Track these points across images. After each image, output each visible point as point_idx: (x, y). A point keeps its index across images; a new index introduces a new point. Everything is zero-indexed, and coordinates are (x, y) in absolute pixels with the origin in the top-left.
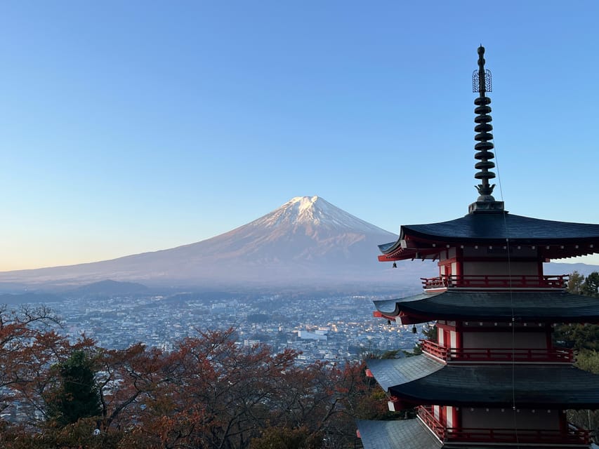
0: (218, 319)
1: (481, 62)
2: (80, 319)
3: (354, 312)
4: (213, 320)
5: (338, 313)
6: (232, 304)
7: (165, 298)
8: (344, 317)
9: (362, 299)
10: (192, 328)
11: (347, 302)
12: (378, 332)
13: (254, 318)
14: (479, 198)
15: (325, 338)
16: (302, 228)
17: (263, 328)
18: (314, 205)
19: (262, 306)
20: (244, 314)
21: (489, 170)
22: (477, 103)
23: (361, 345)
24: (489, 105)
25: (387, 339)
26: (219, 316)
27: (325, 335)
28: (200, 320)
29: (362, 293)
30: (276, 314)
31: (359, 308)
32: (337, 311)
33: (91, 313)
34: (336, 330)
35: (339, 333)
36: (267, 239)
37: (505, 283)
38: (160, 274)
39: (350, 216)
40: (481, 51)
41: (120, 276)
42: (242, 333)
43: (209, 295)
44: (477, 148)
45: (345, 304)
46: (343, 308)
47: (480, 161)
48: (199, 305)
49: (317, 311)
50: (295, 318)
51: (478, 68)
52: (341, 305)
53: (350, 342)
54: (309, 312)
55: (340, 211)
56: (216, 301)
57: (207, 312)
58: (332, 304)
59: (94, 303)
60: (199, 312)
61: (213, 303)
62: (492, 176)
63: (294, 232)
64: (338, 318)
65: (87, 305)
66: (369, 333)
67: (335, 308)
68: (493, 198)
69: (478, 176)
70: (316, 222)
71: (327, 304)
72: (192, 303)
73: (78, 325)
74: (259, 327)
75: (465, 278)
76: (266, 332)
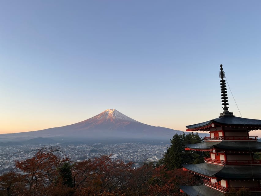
0: (79, 151)
1: (222, 69)
2: (29, 152)
3: (126, 148)
4: (78, 152)
5: (121, 149)
6: (84, 146)
7: (61, 144)
8: (123, 150)
9: (129, 144)
10: (70, 154)
11: (124, 145)
12: (134, 155)
13: (92, 151)
14: (224, 111)
15: (117, 157)
16: (109, 120)
17: (95, 154)
18: (114, 112)
19: (95, 147)
20: (88, 150)
21: (227, 102)
22: (221, 81)
23: (129, 160)
24: (225, 82)
25: (137, 158)
26: (80, 150)
27: (117, 156)
28: (73, 152)
29: (129, 142)
30: (100, 149)
31: (128, 147)
32: (121, 148)
33: (33, 149)
34: (121, 155)
35: (122, 156)
36: (97, 123)
37: (240, 139)
38: (59, 135)
39: (125, 116)
40: (221, 66)
41: (44, 136)
42: (88, 156)
43: (76, 143)
44: (222, 95)
45: (124, 146)
46: (122, 147)
47: (223, 100)
48: (73, 146)
49: (114, 148)
50: (106, 151)
51: (221, 71)
52: (122, 146)
53: (125, 159)
54: (111, 148)
55: (122, 114)
56: (79, 145)
57: (75, 149)
58: (119, 146)
59: (34, 146)
60: (72, 149)
61: (78, 145)
62: (228, 104)
63: (107, 121)
64: (121, 151)
65: (32, 147)
66: (132, 156)
67: (121, 147)
68: (228, 111)
69: (223, 104)
70: (114, 117)
71: (117, 146)
72: (70, 146)
73: (28, 154)
74: (94, 154)
75: (226, 137)
76: (96, 156)
